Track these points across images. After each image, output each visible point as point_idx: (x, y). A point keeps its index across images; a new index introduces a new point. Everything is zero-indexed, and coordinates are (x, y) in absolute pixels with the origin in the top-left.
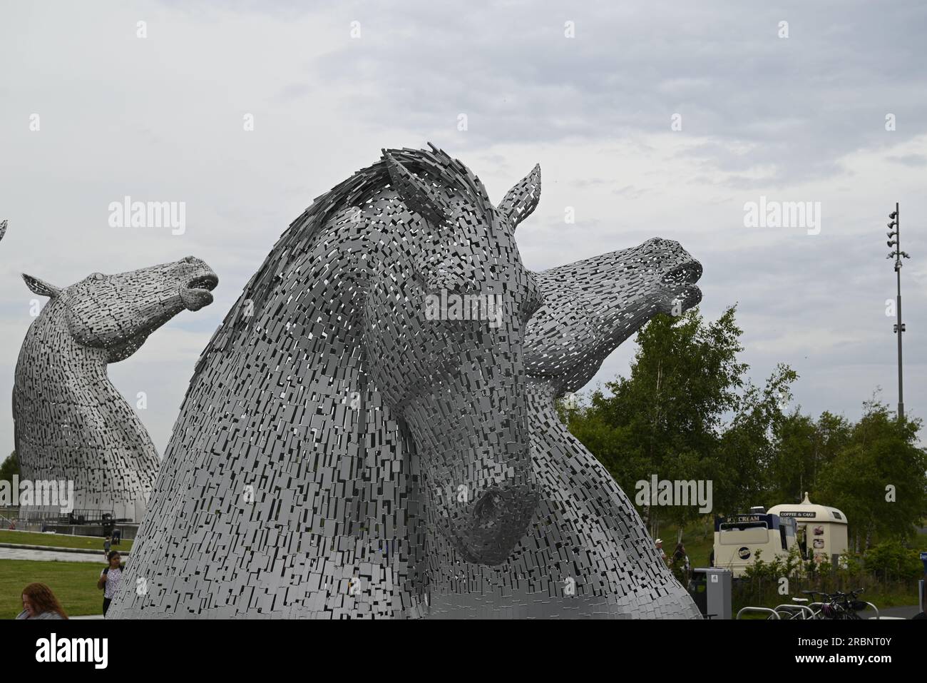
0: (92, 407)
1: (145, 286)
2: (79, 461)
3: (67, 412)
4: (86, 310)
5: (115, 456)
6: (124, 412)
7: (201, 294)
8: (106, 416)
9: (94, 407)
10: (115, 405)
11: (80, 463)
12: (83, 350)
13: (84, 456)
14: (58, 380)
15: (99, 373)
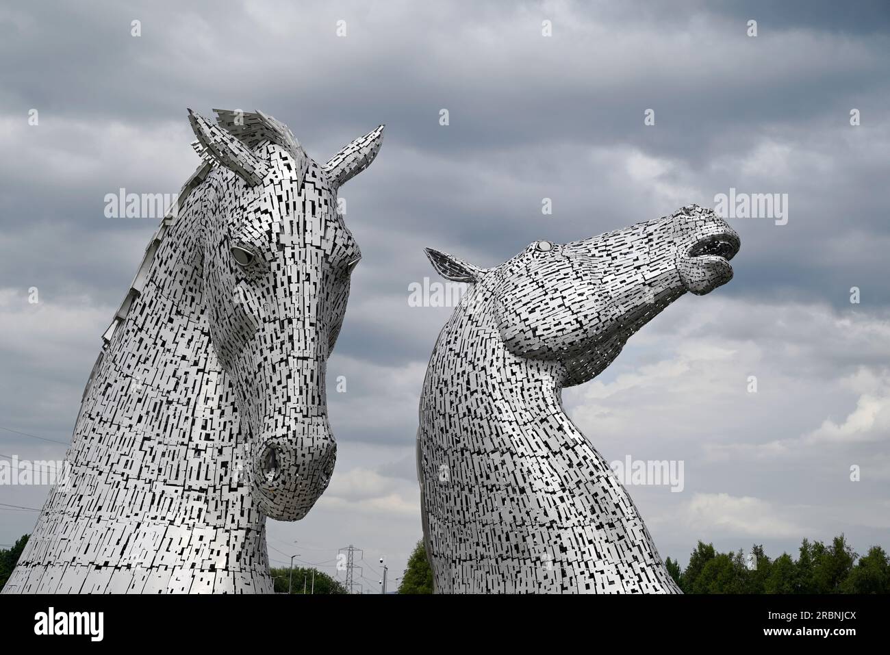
0: (539, 458)
1: (619, 257)
2: (521, 549)
3: (500, 466)
4: (525, 300)
5: (580, 539)
6: (590, 465)
7: (709, 266)
8: (562, 473)
9: (543, 457)
10: (576, 453)
11: (523, 552)
12: (523, 365)
13: (529, 539)
14: (484, 415)
15: (549, 401)
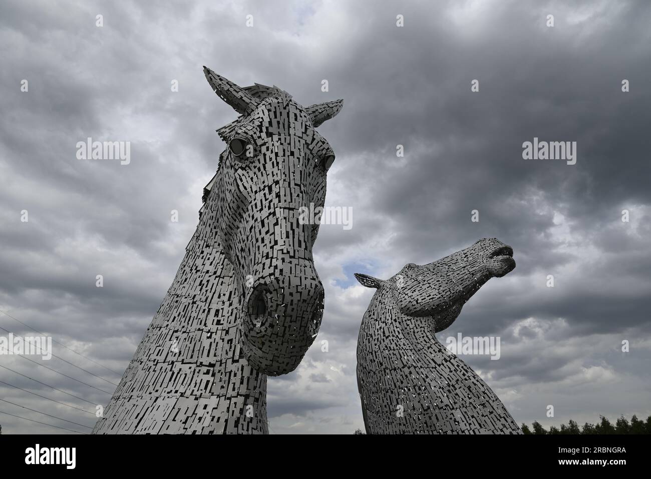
0: (431, 368)
1: (452, 265)
2: (429, 424)
3: (408, 375)
4: (408, 288)
5: (466, 416)
6: (462, 369)
7: (503, 261)
8: (446, 376)
9: (433, 368)
10: (452, 364)
11: (431, 426)
12: (412, 321)
13: (434, 418)
14: (395, 348)
15: (430, 337)
